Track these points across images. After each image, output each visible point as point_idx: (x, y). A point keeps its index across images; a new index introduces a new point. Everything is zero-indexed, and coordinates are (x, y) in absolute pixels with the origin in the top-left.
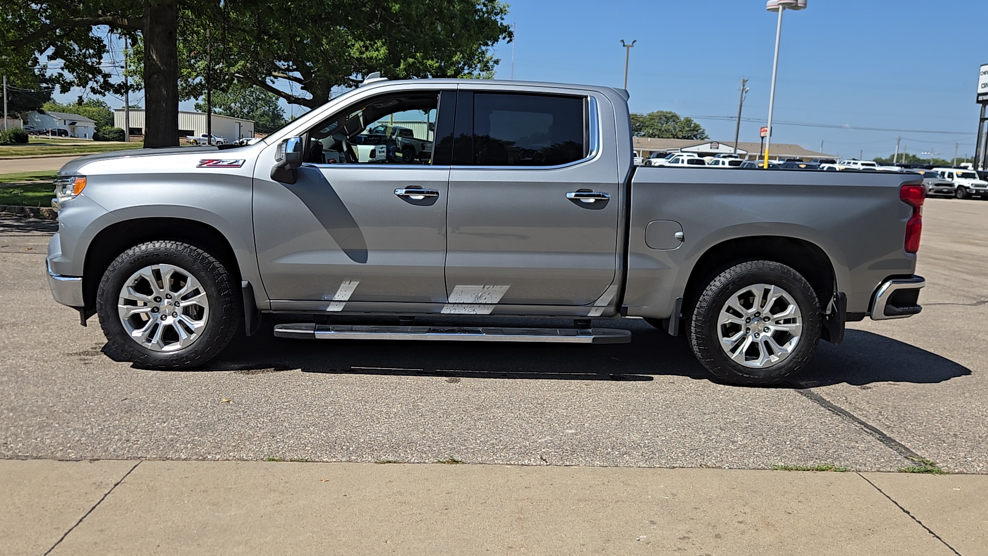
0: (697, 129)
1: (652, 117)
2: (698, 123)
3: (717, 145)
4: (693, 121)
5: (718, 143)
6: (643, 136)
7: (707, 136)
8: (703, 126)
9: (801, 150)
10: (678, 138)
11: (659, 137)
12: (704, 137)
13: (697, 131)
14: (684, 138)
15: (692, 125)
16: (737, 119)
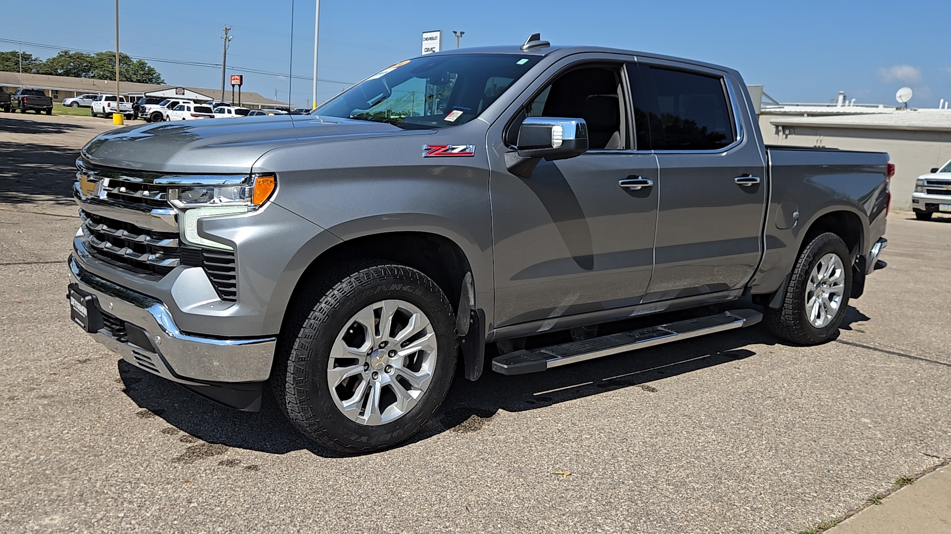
0: (152, 72)
1: (101, 57)
2: (152, 67)
3: (183, 90)
4: (147, 64)
5: (184, 89)
6: (92, 77)
7: (163, 80)
8: (158, 70)
9: (261, 98)
10: (132, 81)
11: (111, 80)
12: (160, 81)
13: (152, 75)
14: (139, 81)
15: (147, 69)
16: (222, 67)
